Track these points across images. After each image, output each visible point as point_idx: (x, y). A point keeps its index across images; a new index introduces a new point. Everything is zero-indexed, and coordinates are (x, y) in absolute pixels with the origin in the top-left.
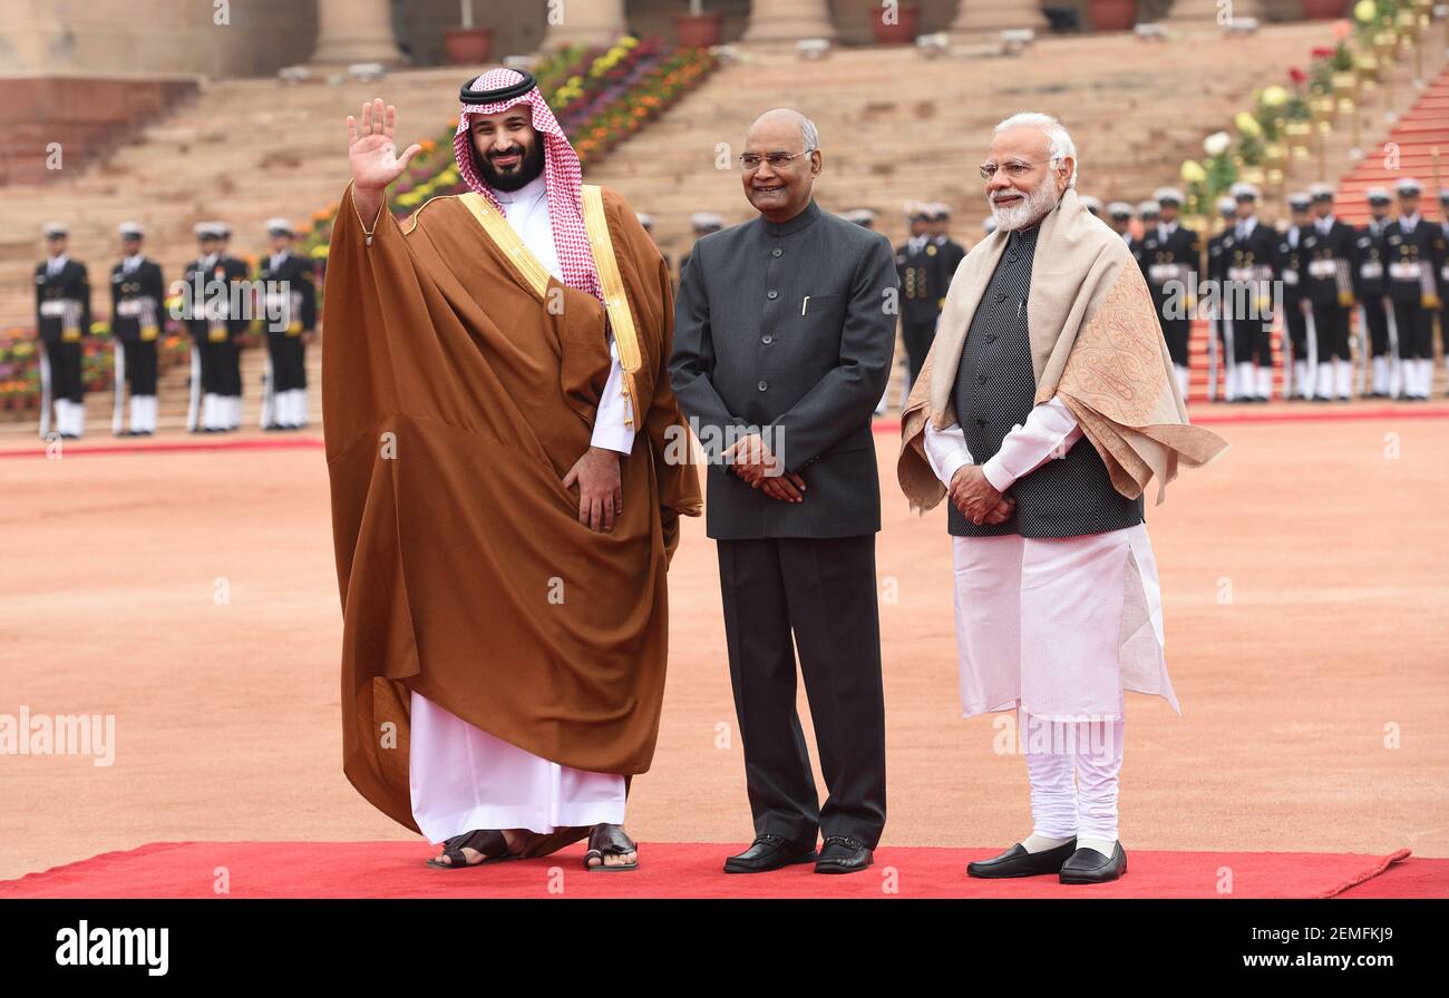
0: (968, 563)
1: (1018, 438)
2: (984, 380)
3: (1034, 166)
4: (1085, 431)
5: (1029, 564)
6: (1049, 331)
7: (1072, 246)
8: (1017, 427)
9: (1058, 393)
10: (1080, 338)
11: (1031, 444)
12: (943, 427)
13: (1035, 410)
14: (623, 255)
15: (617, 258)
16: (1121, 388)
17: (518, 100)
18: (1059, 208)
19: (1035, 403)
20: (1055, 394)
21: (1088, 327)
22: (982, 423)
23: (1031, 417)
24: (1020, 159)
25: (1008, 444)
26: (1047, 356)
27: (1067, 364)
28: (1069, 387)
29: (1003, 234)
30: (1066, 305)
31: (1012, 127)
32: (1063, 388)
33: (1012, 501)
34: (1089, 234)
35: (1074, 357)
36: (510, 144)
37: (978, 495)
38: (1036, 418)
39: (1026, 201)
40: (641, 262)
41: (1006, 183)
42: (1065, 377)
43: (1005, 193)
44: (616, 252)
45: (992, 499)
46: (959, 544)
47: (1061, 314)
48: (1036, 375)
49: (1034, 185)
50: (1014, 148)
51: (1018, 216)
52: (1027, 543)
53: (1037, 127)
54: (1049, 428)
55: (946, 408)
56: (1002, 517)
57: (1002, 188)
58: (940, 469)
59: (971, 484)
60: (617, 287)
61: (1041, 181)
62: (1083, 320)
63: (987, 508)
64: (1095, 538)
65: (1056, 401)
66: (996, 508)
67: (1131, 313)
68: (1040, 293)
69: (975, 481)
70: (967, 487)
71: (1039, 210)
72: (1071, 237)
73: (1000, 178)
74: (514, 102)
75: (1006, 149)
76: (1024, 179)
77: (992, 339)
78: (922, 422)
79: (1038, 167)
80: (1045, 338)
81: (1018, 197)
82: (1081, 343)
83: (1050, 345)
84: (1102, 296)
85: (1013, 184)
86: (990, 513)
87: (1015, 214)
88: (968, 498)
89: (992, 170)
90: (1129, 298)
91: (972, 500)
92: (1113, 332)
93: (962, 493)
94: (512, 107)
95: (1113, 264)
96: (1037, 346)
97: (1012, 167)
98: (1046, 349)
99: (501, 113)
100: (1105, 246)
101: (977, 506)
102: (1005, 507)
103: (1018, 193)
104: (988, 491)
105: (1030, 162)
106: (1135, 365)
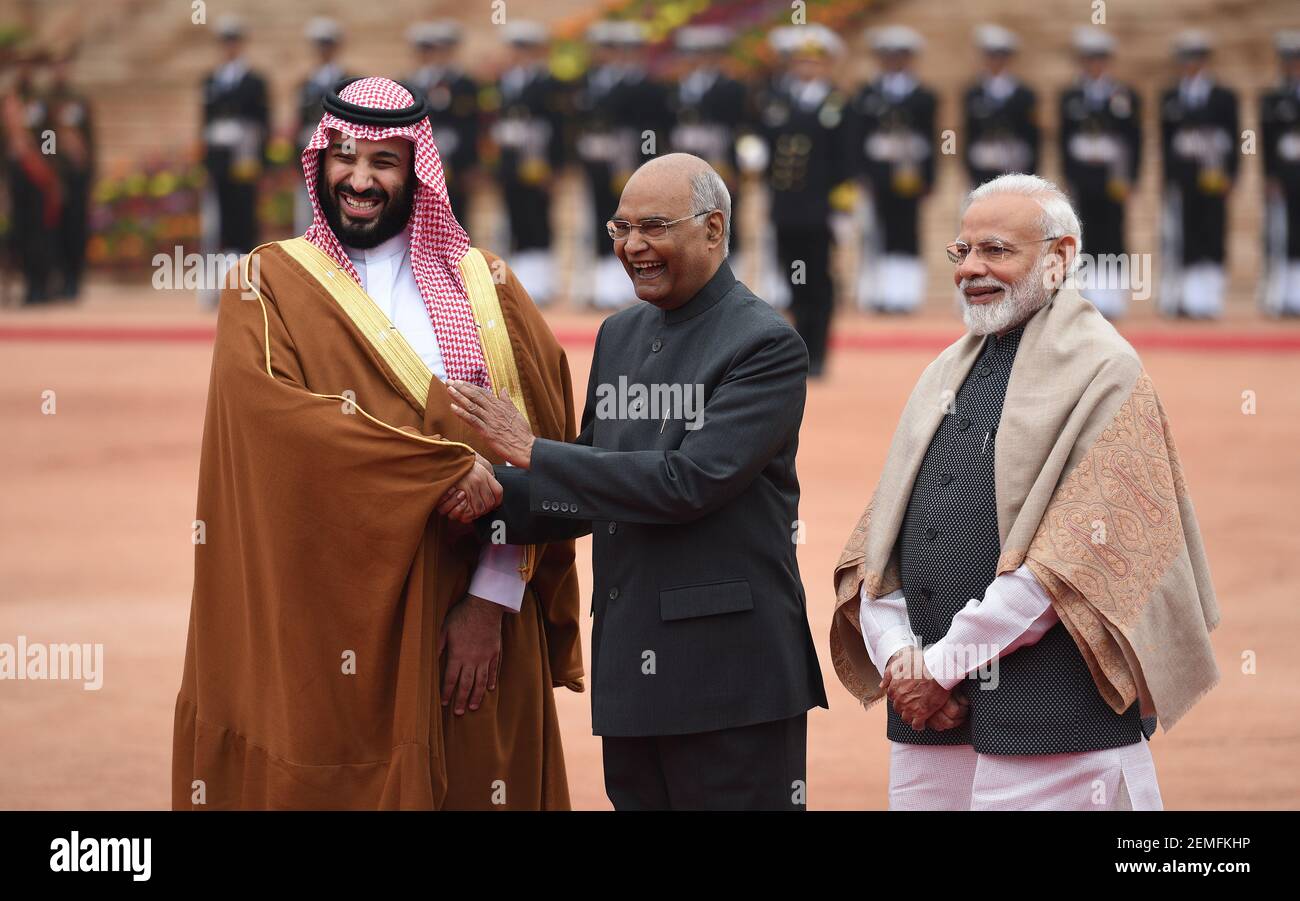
0: (909, 779)
1: (972, 619)
2: (933, 534)
3: (1019, 248)
4: (1060, 614)
5: (981, 789)
6: (1021, 475)
7: (1063, 360)
8: (972, 602)
9: (1028, 561)
10: (1063, 486)
11: (986, 629)
12: (879, 594)
13: (998, 581)
14: (524, 346)
15: (514, 349)
16: (1112, 558)
17: (399, 132)
18: (1051, 307)
19: (998, 572)
20: (1023, 562)
21: (1074, 472)
22: (928, 593)
23: (990, 591)
24: (1000, 237)
25: (958, 625)
26: (1016, 509)
27: (1042, 521)
28: (1042, 553)
29: (975, 339)
30: (1045, 439)
31: (993, 194)
32: (1034, 554)
33: (964, 701)
34: (1088, 344)
35: (1052, 513)
36: (370, 183)
37: (917, 692)
38: (996, 591)
39: (1007, 295)
40: (542, 356)
41: (981, 270)
42: (1039, 540)
43: (980, 283)
44: (513, 341)
45: (935, 699)
46: (898, 752)
47: (1039, 453)
48: (1001, 532)
49: (1019, 273)
50: (994, 223)
51: (997, 316)
52: (981, 761)
53: (1027, 194)
54: (1011, 606)
55: (886, 569)
56: (950, 722)
57: (975, 276)
58: (875, 651)
60: (512, 387)
61: (1028, 269)
62: (1069, 462)
63: (929, 709)
64: (1075, 759)
65: (1023, 571)
66: (942, 710)
67: (1137, 456)
68: (1013, 422)
71: (1027, 308)
72: (1062, 347)
73: (973, 263)
74: (392, 132)
75: (983, 224)
76: (1005, 265)
77: (949, 480)
78: (856, 584)
79: (1025, 249)
80: (1016, 485)
81: (997, 290)
82: (1063, 494)
83: (1022, 494)
84: (1096, 430)
85: (990, 272)
86: (934, 716)
87: (993, 314)
88: (904, 695)
89: (964, 251)
90: (1134, 434)
91: (910, 697)
92: (1108, 481)
94: (388, 139)
95: (1114, 389)
96: (1004, 496)
97: (989, 249)
98: (1015, 499)
99: (372, 141)
100: (1106, 362)
101: (916, 706)
102: (953, 709)
103: (997, 284)
104: (931, 686)
105: (1015, 243)
106: (1133, 528)
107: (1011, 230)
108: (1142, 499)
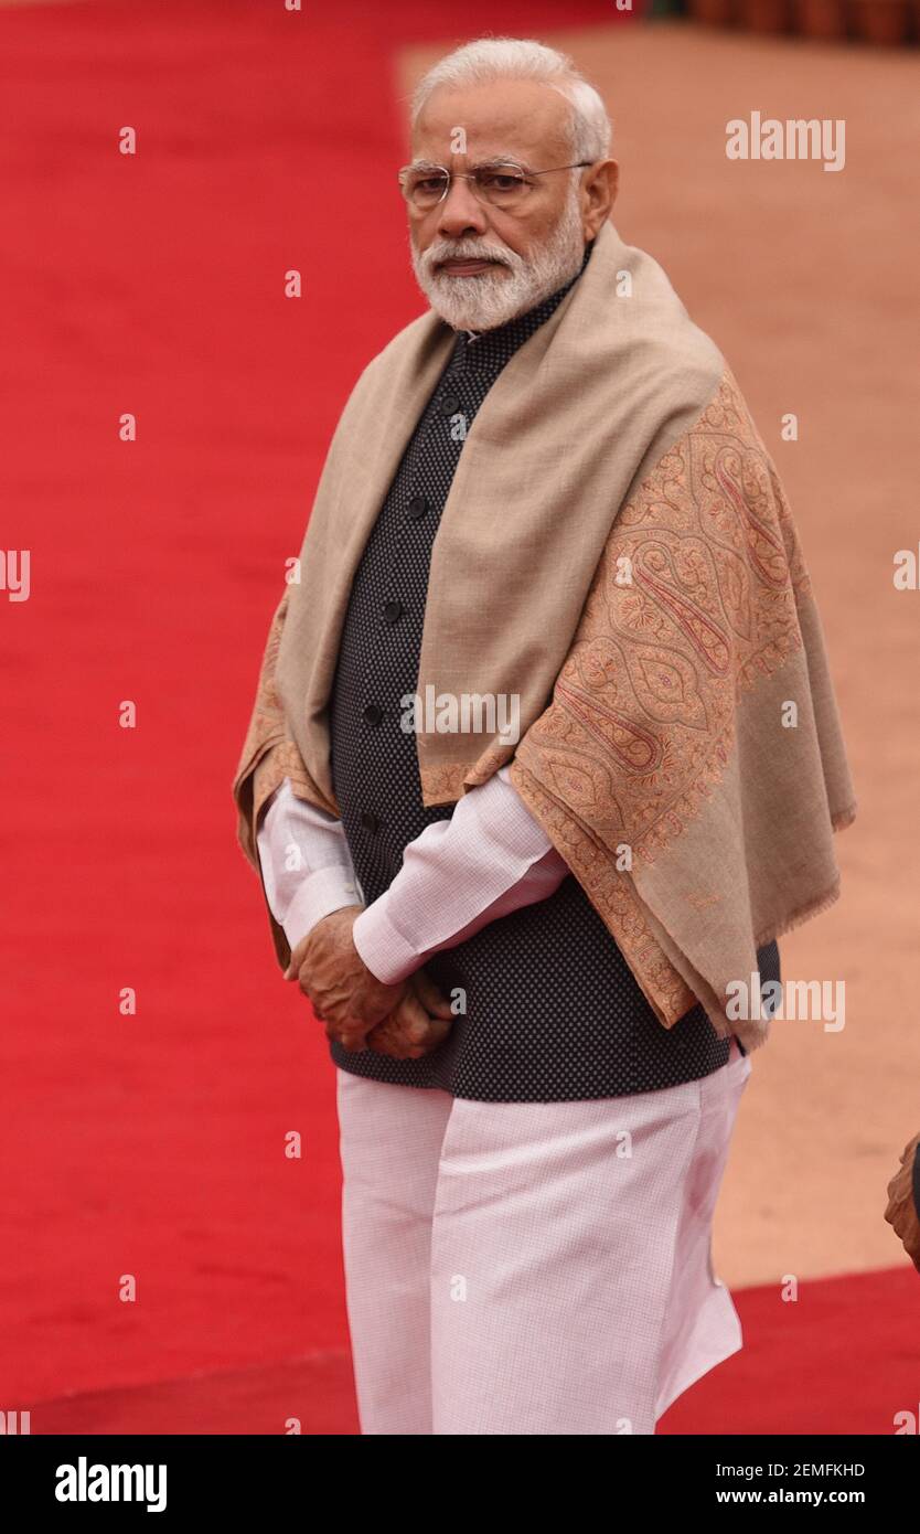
2: (378, 716)
3: (543, 179)
5: (453, 1153)
8: (433, 826)
11: (453, 873)
24: (514, 159)
37: (344, 988)
39: (517, 274)
41: (474, 222)
43: (470, 248)
45: (375, 1000)
54: (494, 836)
57: (468, 231)
59: (331, 959)
61: (557, 219)
69: (338, 954)
70: (322, 966)
73: (463, 207)
77: (398, 614)
79: (552, 182)
81: (496, 263)
85: (491, 227)
93: (311, 978)
97: (489, 179)
105: (536, 169)
106: (675, 678)
107: (529, 146)
108: (697, 626)
